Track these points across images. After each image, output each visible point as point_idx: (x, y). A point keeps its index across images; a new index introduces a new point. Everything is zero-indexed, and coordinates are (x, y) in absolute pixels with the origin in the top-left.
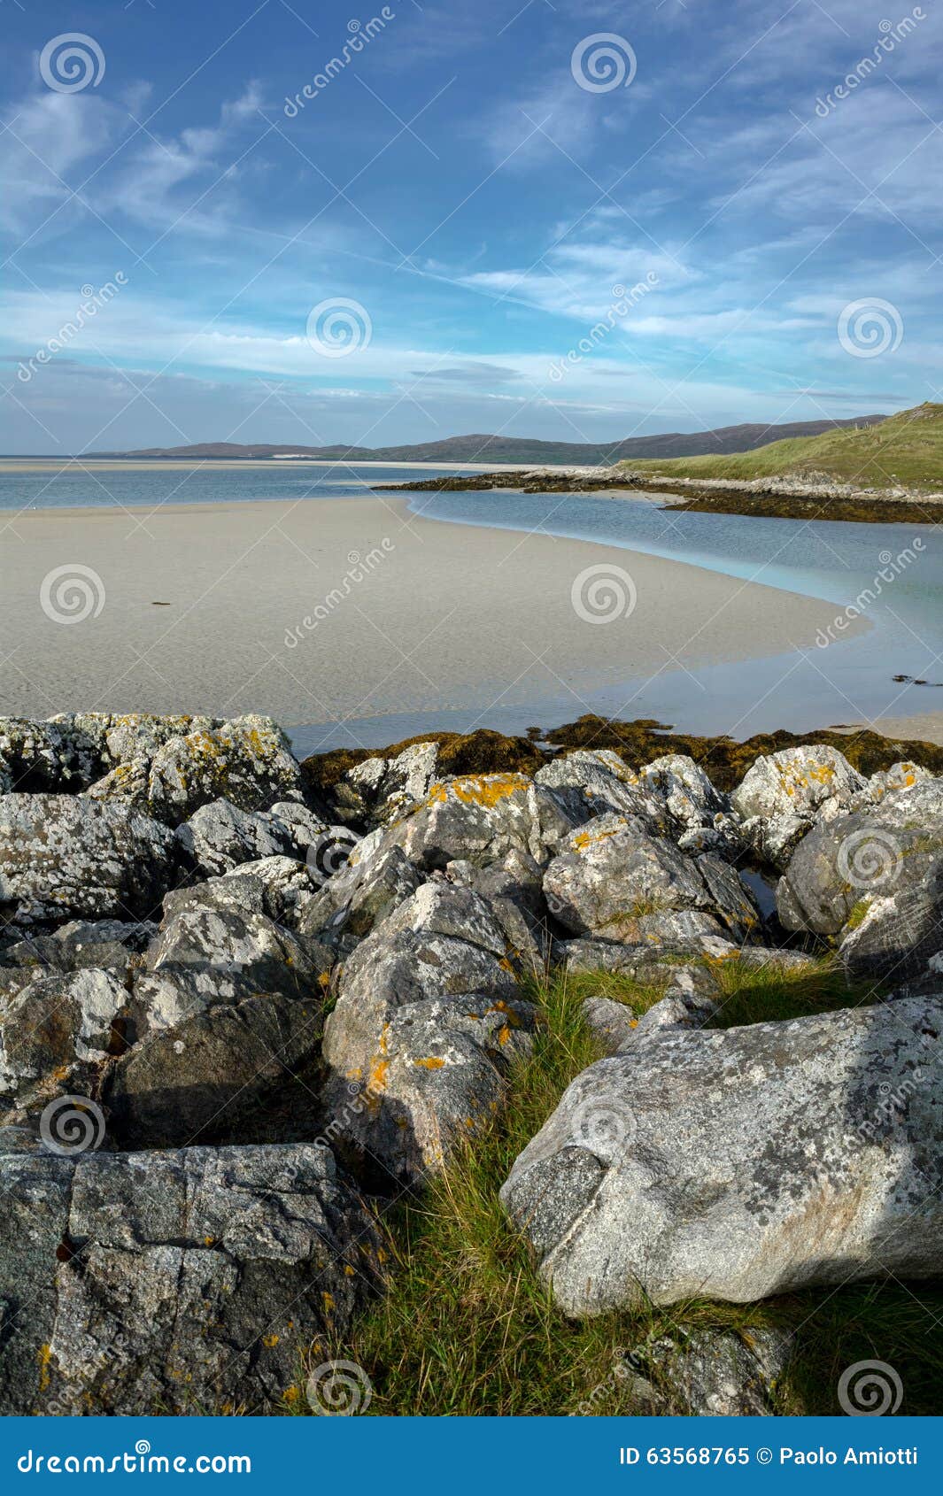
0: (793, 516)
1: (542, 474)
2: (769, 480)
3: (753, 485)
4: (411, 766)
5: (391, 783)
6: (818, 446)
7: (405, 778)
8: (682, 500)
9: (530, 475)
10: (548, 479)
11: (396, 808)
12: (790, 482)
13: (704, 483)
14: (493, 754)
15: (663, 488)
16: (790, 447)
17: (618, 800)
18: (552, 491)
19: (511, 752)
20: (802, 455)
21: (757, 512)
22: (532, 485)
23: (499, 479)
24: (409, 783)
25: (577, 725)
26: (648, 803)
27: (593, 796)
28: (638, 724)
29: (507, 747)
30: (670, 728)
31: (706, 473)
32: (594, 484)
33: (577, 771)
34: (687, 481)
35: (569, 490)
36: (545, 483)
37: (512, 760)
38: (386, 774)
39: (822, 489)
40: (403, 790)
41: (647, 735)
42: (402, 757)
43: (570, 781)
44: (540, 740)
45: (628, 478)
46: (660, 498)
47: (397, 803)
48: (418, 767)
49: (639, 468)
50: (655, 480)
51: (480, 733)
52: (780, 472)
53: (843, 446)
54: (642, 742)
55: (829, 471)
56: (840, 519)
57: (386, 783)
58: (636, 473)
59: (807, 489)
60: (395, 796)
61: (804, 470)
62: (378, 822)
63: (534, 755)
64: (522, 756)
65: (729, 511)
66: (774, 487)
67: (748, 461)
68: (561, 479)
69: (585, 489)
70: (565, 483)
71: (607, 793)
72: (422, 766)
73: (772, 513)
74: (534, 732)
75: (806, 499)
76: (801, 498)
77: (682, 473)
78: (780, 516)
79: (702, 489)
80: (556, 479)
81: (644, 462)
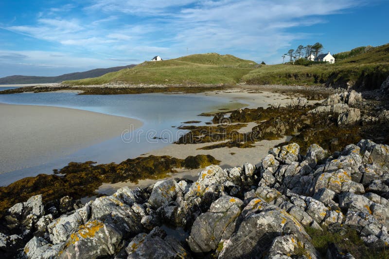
0: (114, 94)
1: (39, 87)
2: (106, 84)
3: (102, 86)
4: (33, 204)
5: (27, 211)
6: (119, 74)
7: (31, 209)
8: (82, 92)
9: (35, 87)
10: (41, 88)
11: (31, 220)
12: (112, 84)
13: (88, 86)
14: (46, 181)
15: (77, 89)
16: (111, 75)
17: (121, 214)
18: (43, 92)
19: (52, 180)
20: (114, 77)
21: (105, 94)
22: (36, 90)
23: (25, 89)
24: (34, 210)
25: (68, 167)
26: (128, 211)
27: (115, 216)
28: (87, 163)
29: (50, 179)
30: (96, 163)
31: (88, 84)
32: (56, 89)
33: (107, 208)
34: (83, 86)
35: (48, 91)
36: (41, 90)
37: (52, 183)
38: (24, 208)
39: (121, 86)
40: (32, 213)
41: (92, 167)
42: (29, 201)
43: (107, 212)
44: (58, 173)
45: (66, 86)
46: (76, 92)
47: (31, 218)
48: (36, 204)
49: (69, 83)
50: (74, 86)
51: (40, 175)
52: (110, 82)
53: (125, 74)
54: (90, 169)
55: (123, 81)
56: (127, 94)
57: (25, 211)
58: (68, 85)
59: (117, 86)
60: (29, 216)
61: (116, 81)
62: (25, 226)
63: (58, 179)
64: (55, 181)
65: (97, 94)
66: (108, 86)
67: (100, 79)
68: (45, 88)
69: (53, 91)
70: (47, 89)
71: (117, 213)
72: (37, 204)
73: (109, 94)
74: (55, 171)
75: (118, 89)
76: (116, 89)
77: (81, 84)
78: (111, 94)
79: (88, 88)
80: (44, 88)
81: (70, 81)
